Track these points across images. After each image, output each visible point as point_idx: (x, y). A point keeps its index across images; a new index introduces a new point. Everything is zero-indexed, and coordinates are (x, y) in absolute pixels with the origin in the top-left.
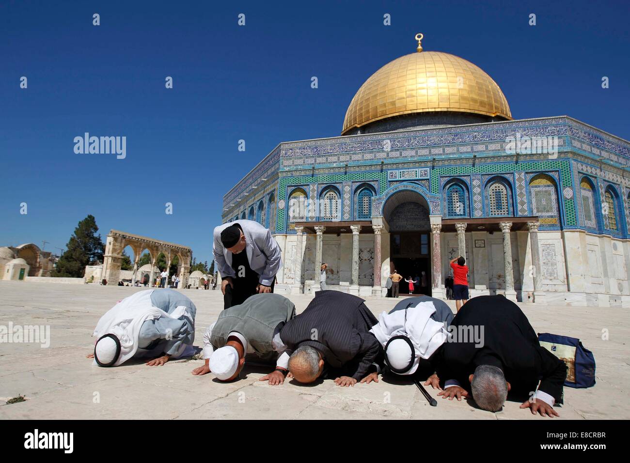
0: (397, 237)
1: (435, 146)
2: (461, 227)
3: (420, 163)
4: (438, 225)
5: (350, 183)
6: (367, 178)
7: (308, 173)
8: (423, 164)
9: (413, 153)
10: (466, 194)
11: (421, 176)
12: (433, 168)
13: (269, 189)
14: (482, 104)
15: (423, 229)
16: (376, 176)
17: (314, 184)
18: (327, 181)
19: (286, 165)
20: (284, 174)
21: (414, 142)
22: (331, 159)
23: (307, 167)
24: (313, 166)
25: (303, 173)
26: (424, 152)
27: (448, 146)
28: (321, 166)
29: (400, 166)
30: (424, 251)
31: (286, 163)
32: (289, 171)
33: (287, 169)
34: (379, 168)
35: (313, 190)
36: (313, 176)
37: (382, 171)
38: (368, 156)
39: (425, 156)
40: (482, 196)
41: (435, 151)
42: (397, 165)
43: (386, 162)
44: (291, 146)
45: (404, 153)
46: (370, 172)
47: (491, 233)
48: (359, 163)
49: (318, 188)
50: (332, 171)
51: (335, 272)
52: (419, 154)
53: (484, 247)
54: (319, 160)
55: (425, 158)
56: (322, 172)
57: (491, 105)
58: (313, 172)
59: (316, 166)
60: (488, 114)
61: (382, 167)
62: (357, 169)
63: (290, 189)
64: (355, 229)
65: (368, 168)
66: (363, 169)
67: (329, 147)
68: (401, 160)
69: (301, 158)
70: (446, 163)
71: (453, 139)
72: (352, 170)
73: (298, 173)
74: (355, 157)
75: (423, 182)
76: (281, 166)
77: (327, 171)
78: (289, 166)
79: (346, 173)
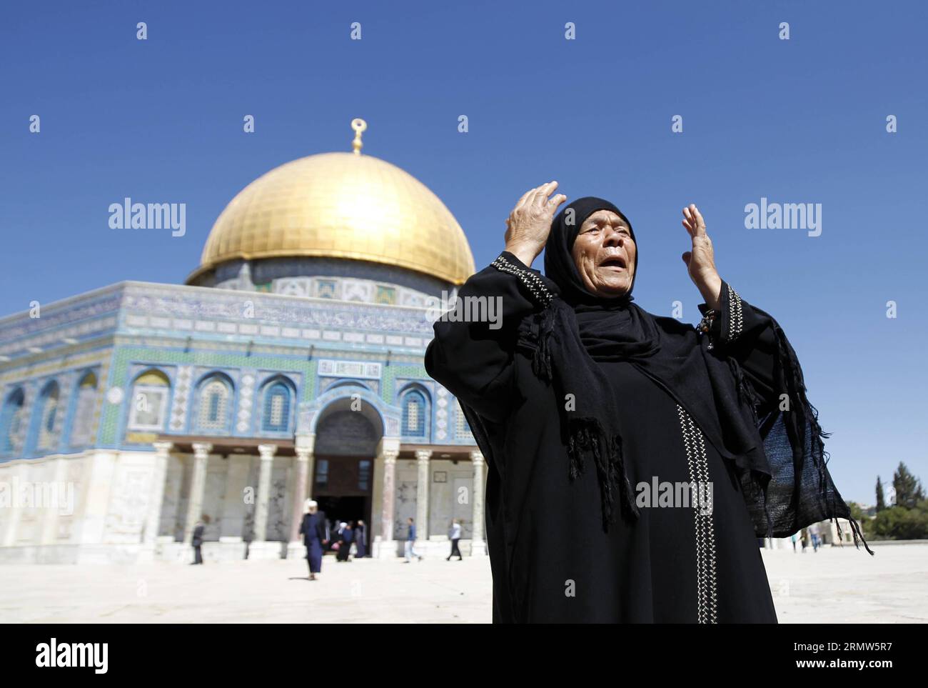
0: (324, 465)
1: (393, 332)
2: (424, 455)
3: (369, 355)
4: (392, 451)
5: (254, 372)
6: (285, 367)
7: (176, 345)
8: (373, 357)
9: (360, 338)
10: (428, 406)
11: (369, 373)
12: (388, 364)
13: (84, 360)
14: (444, 262)
15: (363, 453)
16: (300, 365)
17: (186, 365)
18: (213, 364)
19: (131, 324)
20: (128, 342)
21: (364, 322)
22: (223, 327)
23: (177, 334)
24: (189, 335)
25: (166, 344)
26: (377, 339)
27: (410, 336)
28: (204, 337)
29: (340, 355)
30: (363, 486)
31: (135, 320)
32: (139, 337)
33: (134, 332)
34: (306, 353)
35: (185, 377)
36: (187, 351)
37: (310, 358)
38: (290, 333)
39: (377, 344)
40: (448, 412)
41: (393, 340)
42: (334, 353)
43: (317, 345)
44: (148, 292)
45: (348, 337)
46: (291, 358)
47: (455, 462)
48: (274, 342)
49: (194, 373)
50: (223, 348)
51: (213, 520)
52: (369, 340)
53: (445, 482)
54: (202, 325)
55: (375, 349)
56: (204, 346)
57: (454, 266)
58: (188, 346)
59: (196, 336)
60: (450, 279)
61: (311, 354)
62: (269, 351)
63: (136, 370)
64: (267, 452)
65: (287, 352)
66: (279, 352)
67: (222, 307)
68: (341, 346)
69: (165, 316)
70: (406, 360)
71: (418, 327)
72: (260, 350)
73: (156, 344)
74: (268, 331)
75: (371, 383)
76: (122, 325)
77: (214, 347)
78: (139, 327)
79: (249, 354)
